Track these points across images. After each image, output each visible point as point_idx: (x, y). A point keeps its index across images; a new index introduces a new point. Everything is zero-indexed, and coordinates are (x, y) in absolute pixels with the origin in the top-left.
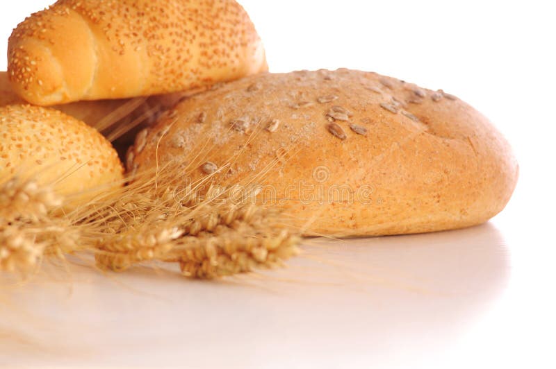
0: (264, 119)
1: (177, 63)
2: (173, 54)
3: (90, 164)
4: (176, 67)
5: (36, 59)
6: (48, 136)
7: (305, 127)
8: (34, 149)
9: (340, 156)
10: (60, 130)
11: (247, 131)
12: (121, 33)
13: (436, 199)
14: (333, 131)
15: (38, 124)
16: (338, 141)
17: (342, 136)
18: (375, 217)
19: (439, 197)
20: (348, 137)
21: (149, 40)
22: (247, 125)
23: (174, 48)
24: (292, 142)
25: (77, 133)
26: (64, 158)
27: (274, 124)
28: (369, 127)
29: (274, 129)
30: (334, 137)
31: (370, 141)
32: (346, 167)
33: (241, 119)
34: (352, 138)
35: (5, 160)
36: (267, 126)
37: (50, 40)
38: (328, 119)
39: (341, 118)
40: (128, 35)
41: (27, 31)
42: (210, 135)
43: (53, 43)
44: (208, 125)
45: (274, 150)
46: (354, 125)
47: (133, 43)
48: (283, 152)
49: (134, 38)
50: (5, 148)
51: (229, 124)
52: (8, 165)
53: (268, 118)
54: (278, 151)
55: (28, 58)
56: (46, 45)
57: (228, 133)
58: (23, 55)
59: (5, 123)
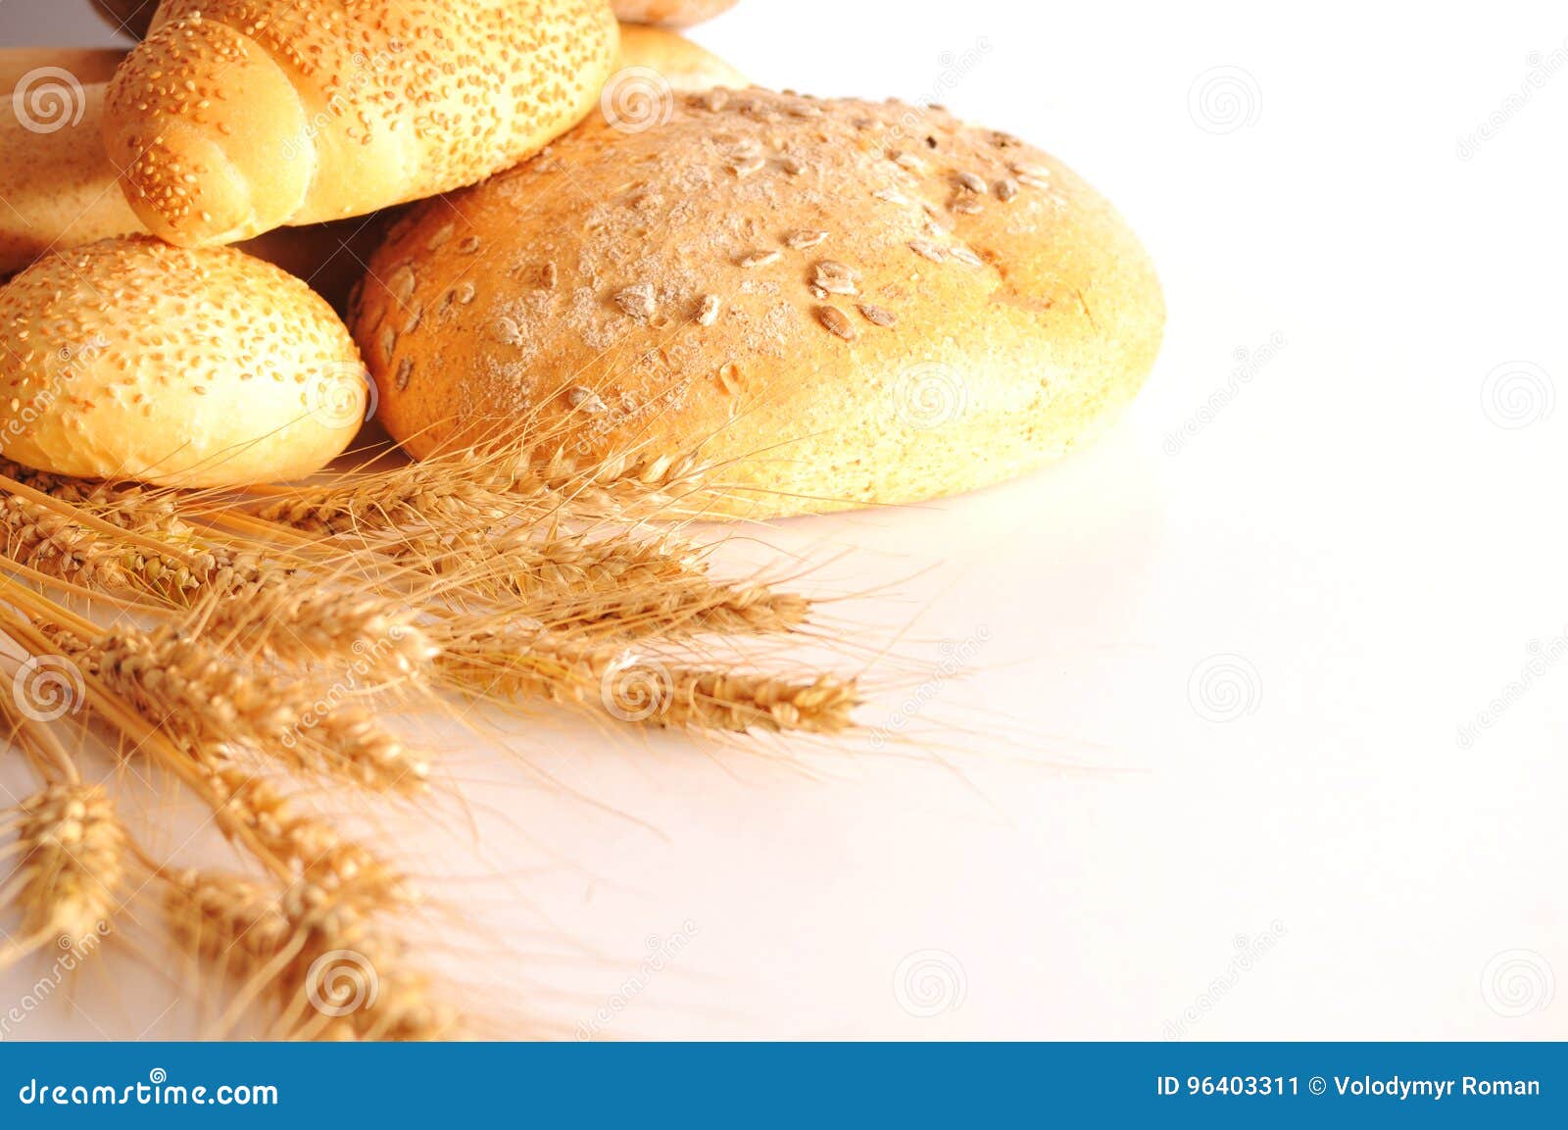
0: (685, 294)
1: (473, 141)
2: (466, 126)
3: (299, 379)
4: (470, 150)
5: (196, 169)
6: (212, 330)
7: (772, 313)
8: (185, 363)
9: (847, 375)
10: (234, 312)
11: (653, 318)
12: (360, 97)
13: (1026, 435)
14: (831, 324)
15: (190, 303)
16: (841, 343)
17: (848, 335)
18: (912, 483)
19: (1030, 430)
20: (858, 335)
21: (417, 104)
22: (651, 305)
23: (468, 111)
24: (750, 349)
25: (267, 312)
26: (249, 376)
27: (709, 308)
28: (897, 306)
29: (709, 318)
30: (831, 336)
31: (901, 338)
32: (859, 397)
33: (637, 291)
34: (867, 335)
35: (131, 389)
36: (694, 311)
37: (219, 127)
38: (814, 293)
39: (842, 290)
40: (376, 99)
41: (163, 102)
42: (574, 323)
43: (227, 134)
44: (566, 297)
45: (715, 366)
46: (868, 307)
47: (386, 114)
48: (734, 371)
49: (391, 105)
50: (129, 363)
51: (614, 301)
52: (137, 398)
53: (693, 289)
54: (724, 371)
55: (176, 168)
56: (211, 138)
57: (613, 320)
58: (164, 159)
59: (123, 303)
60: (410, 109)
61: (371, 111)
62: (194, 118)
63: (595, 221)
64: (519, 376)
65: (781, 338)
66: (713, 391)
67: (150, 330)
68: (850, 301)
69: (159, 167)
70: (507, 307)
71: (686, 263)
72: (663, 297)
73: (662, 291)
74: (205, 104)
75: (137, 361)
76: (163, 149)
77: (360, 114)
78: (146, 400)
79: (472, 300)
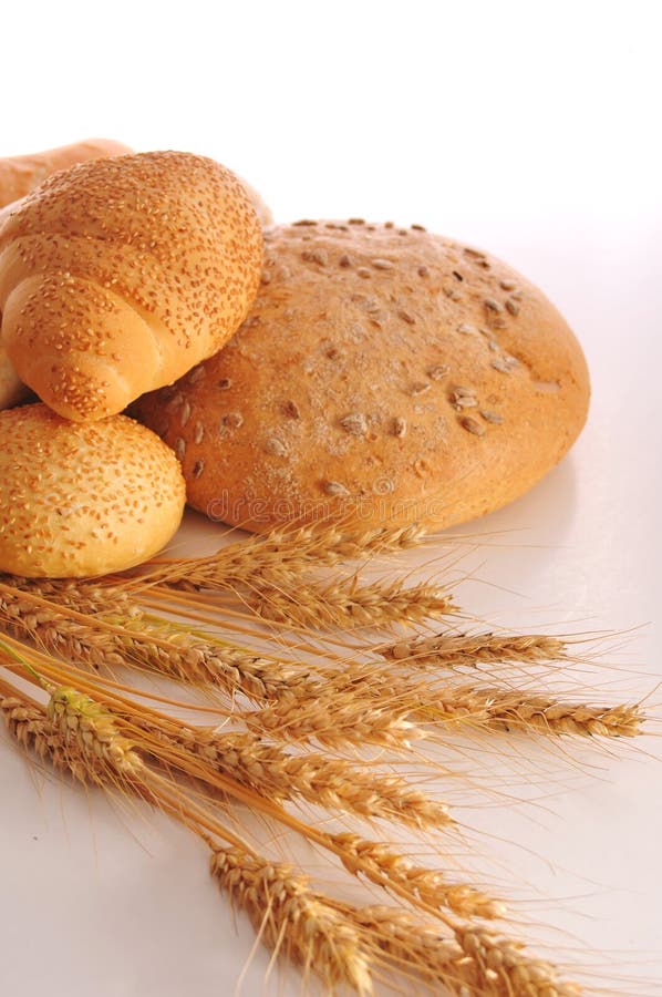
0: (384, 418)
7: (436, 425)
11: (368, 435)
12: (182, 320)
14: (469, 427)
16: (477, 438)
17: (479, 432)
20: (484, 431)
21: (210, 316)
24: (429, 450)
27: (401, 427)
28: (498, 409)
29: (403, 434)
30: (471, 435)
31: (504, 429)
33: (354, 418)
34: (489, 430)
35: (106, 531)
36: (394, 429)
37: (113, 356)
38: (456, 409)
39: (469, 405)
40: (190, 318)
41: (74, 343)
42: (319, 441)
43: (118, 360)
44: (308, 424)
45: (412, 463)
46: (486, 413)
47: (195, 327)
48: (423, 464)
49: (196, 320)
50: (102, 515)
51: (343, 425)
52: (110, 535)
53: (387, 414)
54: (418, 464)
55: (92, 386)
56: (108, 364)
57: (344, 438)
58: (82, 380)
59: (85, 476)
60: (207, 320)
61: (189, 326)
62: (97, 352)
63: (310, 370)
64: (289, 476)
65: (445, 441)
66: (413, 477)
67: (107, 491)
68: (474, 410)
69: (78, 385)
70: (271, 431)
71: (378, 397)
72: (370, 422)
73: (369, 417)
74: (103, 344)
75: (106, 512)
76: (80, 374)
77: (184, 331)
78: (115, 534)
79: (242, 425)
